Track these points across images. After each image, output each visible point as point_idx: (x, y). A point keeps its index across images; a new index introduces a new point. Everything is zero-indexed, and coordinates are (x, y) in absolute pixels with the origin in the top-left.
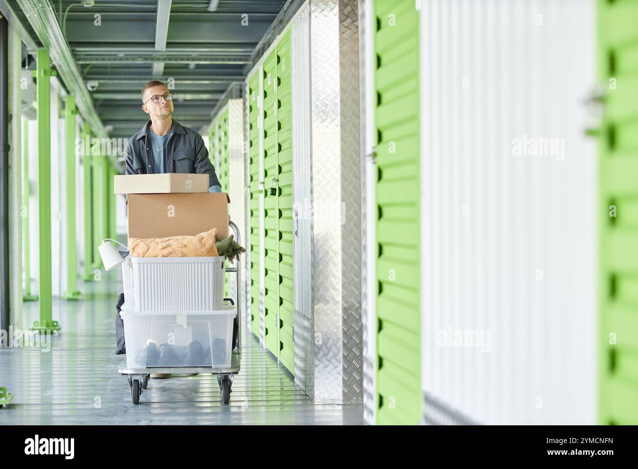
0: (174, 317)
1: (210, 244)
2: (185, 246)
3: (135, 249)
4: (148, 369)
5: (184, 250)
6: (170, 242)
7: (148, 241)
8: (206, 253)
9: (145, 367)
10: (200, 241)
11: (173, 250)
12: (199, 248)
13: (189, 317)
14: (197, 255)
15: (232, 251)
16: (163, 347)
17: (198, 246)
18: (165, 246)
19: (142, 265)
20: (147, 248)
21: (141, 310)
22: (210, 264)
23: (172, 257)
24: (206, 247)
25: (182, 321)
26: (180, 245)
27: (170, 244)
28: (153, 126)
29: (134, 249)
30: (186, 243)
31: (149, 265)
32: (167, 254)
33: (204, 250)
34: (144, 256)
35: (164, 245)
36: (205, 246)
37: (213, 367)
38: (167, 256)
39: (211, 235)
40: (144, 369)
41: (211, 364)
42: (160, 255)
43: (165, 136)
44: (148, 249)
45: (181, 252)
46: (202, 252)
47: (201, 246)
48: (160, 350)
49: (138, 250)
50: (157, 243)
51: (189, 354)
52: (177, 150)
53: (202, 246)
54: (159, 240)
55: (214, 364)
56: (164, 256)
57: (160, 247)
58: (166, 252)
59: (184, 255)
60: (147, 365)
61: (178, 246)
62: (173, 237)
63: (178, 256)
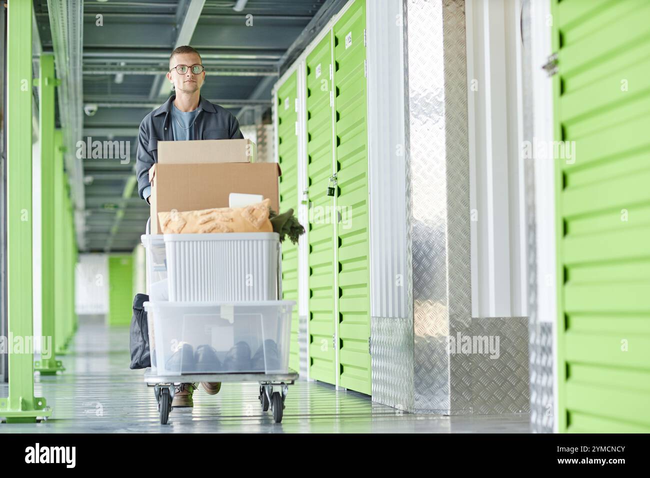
0: (217, 309)
1: (262, 217)
2: (232, 219)
3: (168, 226)
4: (183, 377)
5: (231, 225)
6: (213, 215)
7: (185, 214)
8: (258, 228)
9: (180, 373)
10: (251, 214)
11: (216, 224)
12: (250, 222)
13: (237, 309)
14: (248, 231)
15: (289, 230)
16: (202, 348)
17: (248, 219)
18: (206, 220)
19: (177, 244)
20: (183, 223)
21: (176, 300)
22: (264, 243)
23: (216, 232)
24: (259, 220)
25: (228, 315)
26: (226, 219)
27: (212, 218)
28: (177, 101)
29: (166, 225)
30: (233, 217)
31: (187, 243)
32: (209, 230)
33: (255, 224)
34: (180, 233)
35: (206, 218)
36: (257, 219)
37: (266, 373)
38: (210, 232)
39: (264, 206)
40: (178, 376)
41: (264, 369)
42: (201, 231)
43: (191, 113)
44: (185, 225)
45: (227, 227)
46: (253, 227)
47: (251, 219)
48: (199, 352)
49: (172, 226)
50: (196, 217)
51: (235, 356)
52: (207, 129)
53: (253, 220)
54: (198, 213)
55: (268, 369)
56: (205, 232)
57: (200, 221)
58: (208, 226)
59: (232, 231)
60: (182, 371)
61: (223, 219)
62: (216, 209)
63: (222, 232)
